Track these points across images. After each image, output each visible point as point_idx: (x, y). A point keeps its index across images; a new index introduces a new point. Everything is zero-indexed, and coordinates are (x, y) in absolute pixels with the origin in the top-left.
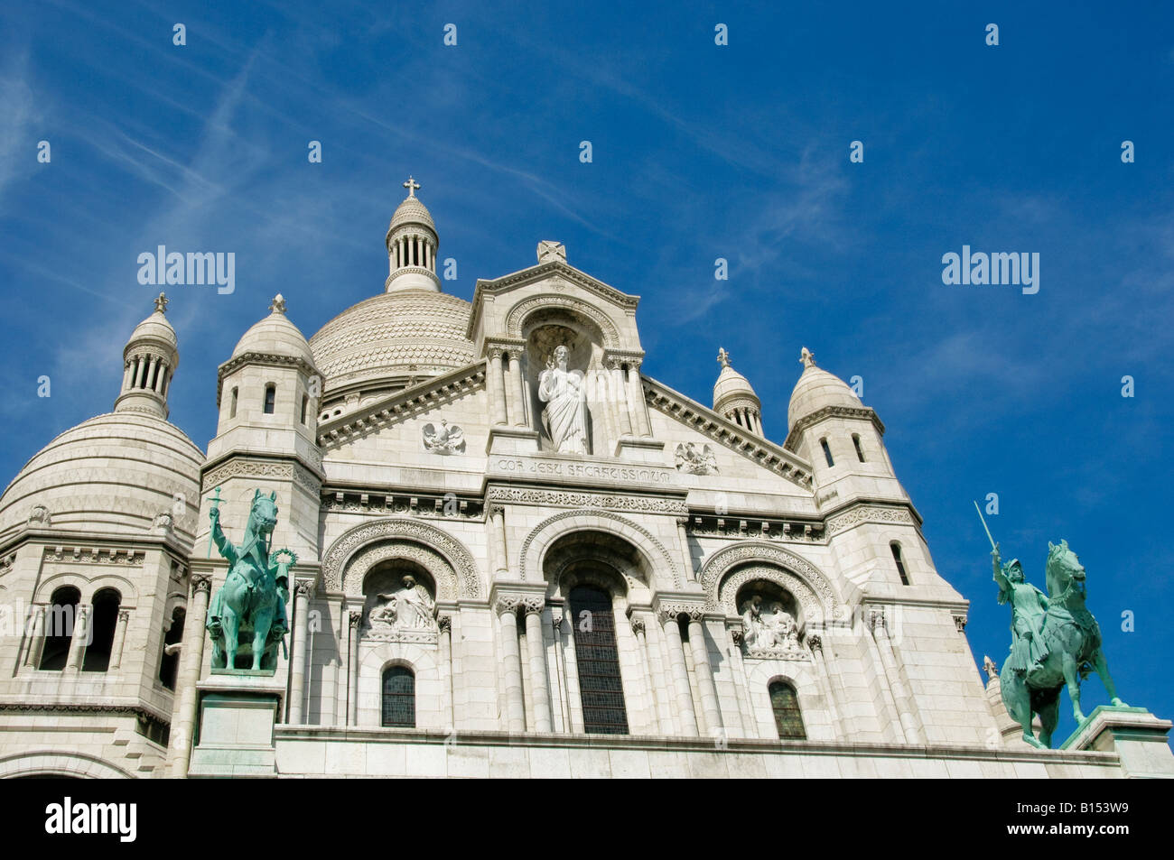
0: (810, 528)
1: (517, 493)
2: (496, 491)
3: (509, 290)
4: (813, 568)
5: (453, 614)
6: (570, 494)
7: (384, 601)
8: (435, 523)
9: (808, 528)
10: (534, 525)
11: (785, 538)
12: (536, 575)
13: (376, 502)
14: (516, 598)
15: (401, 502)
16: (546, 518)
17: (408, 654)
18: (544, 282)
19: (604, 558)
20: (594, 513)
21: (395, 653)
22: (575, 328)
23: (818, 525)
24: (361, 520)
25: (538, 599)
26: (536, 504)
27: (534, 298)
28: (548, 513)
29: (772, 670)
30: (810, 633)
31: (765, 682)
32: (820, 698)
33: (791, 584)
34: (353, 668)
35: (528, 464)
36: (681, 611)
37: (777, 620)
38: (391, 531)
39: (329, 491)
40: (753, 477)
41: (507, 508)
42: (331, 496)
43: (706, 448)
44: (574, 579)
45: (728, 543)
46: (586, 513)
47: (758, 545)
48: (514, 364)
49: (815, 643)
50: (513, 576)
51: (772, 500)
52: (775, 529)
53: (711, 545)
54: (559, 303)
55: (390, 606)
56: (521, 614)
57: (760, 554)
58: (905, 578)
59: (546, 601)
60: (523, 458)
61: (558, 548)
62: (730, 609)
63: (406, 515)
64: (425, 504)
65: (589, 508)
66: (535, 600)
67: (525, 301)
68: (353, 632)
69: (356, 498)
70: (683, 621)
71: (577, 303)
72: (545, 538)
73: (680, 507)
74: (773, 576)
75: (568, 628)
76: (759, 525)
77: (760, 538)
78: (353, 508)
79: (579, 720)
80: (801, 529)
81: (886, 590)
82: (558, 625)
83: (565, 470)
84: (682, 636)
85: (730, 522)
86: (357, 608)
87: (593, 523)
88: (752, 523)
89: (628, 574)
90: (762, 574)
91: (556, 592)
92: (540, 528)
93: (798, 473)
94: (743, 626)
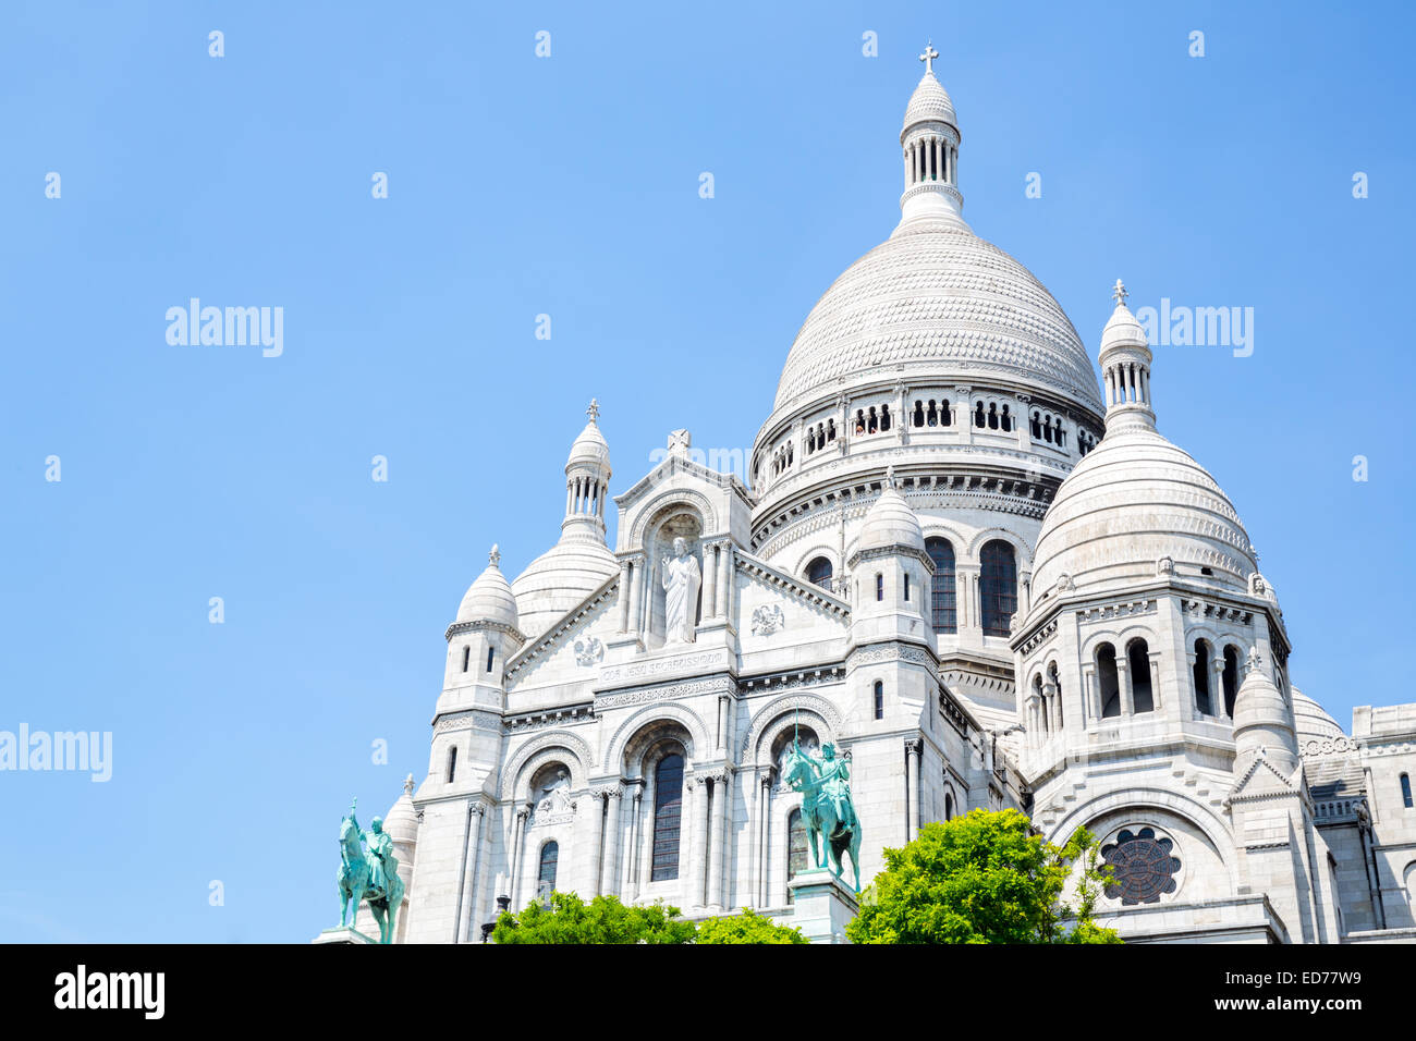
0: (832, 671)
1: (611, 700)
2: (600, 700)
3: (635, 500)
4: (832, 707)
5: (578, 799)
6: (646, 692)
7: (547, 792)
8: (572, 730)
9: (834, 671)
10: (618, 726)
11: (818, 683)
12: (616, 768)
13: (537, 720)
14: (601, 788)
15: (553, 717)
16: (627, 717)
17: (553, 833)
19: (673, 735)
20: (661, 705)
22: (692, 514)
23: (841, 666)
24: (527, 737)
25: (613, 786)
26: (620, 704)
27: (656, 500)
28: (631, 711)
29: (791, 801)
31: (785, 812)
33: (815, 724)
34: (518, 851)
35: (624, 670)
36: (706, 776)
38: (546, 742)
39: (507, 720)
40: (812, 625)
41: (604, 714)
42: (509, 723)
43: (777, 608)
44: (660, 754)
45: (771, 698)
46: (655, 706)
47: (794, 695)
48: (636, 572)
50: (600, 772)
51: (815, 648)
52: (809, 677)
53: (758, 705)
54: (674, 498)
55: (548, 799)
56: (606, 798)
57: (794, 703)
58: (879, 715)
59: (627, 782)
60: (621, 666)
61: (640, 737)
62: (765, 758)
63: (554, 727)
64: (567, 714)
65: (657, 701)
66: (614, 786)
67: (648, 505)
68: (521, 824)
69: (524, 721)
70: (710, 783)
71: (689, 492)
72: (626, 734)
73: (724, 683)
74: (804, 720)
75: (650, 795)
76: (796, 677)
77: (797, 688)
78: (524, 729)
79: (646, 867)
80: (829, 672)
81: (857, 730)
82: (637, 798)
83: (648, 670)
84: (710, 794)
85: (774, 679)
86: (522, 807)
87: (659, 713)
88: (792, 676)
89: (689, 746)
90: (794, 720)
91: (636, 773)
92: (623, 726)
93: (845, 613)
94: (775, 769)
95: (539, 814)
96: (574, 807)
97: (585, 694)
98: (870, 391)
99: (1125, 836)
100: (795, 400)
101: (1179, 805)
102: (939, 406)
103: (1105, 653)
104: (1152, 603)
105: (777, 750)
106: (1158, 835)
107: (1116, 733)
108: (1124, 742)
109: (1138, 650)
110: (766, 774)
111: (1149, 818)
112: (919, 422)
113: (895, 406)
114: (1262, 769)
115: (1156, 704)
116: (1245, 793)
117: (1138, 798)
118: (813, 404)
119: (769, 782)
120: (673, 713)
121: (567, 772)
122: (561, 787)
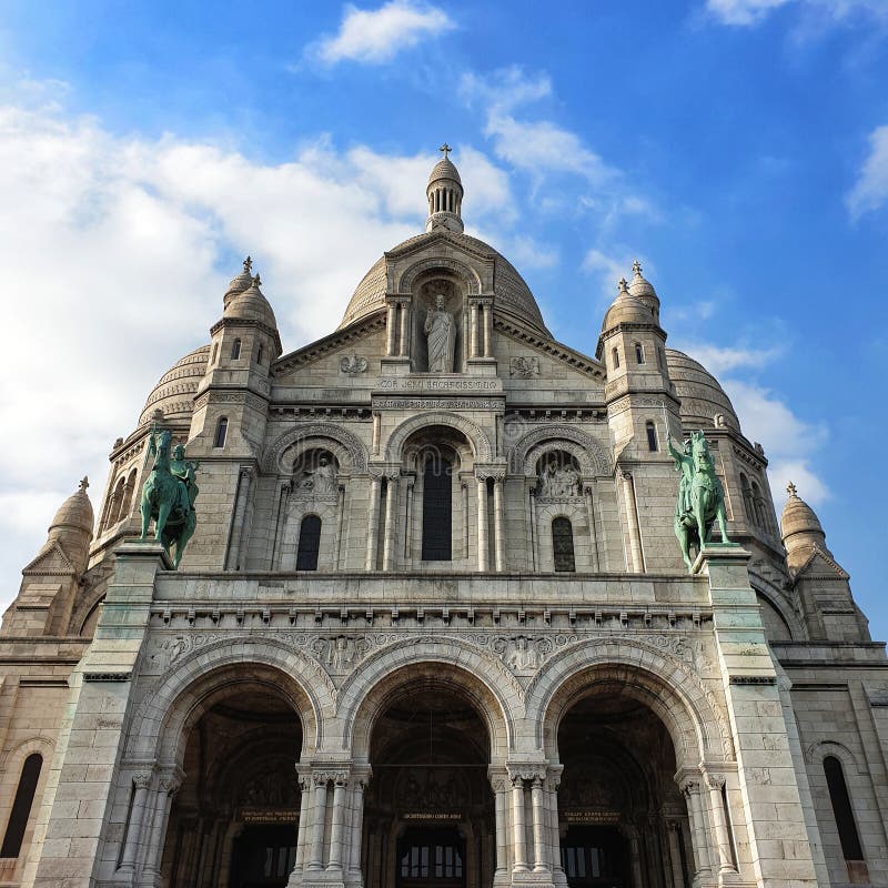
1: (390, 402)
2: (377, 404)
3: (406, 257)
4: (594, 440)
5: (346, 482)
6: (426, 401)
7: (308, 475)
8: (341, 424)
9: (595, 413)
10: (399, 424)
11: (578, 421)
12: (396, 459)
13: (304, 412)
14: (381, 472)
15: (321, 412)
16: (406, 419)
17: (318, 509)
18: (431, 249)
19: (446, 441)
20: (441, 413)
21: (309, 509)
22: (453, 280)
23: (602, 410)
24: (293, 424)
26: (401, 408)
27: (423, 262)
28: (409, 415)
29: (556, 510)
30: (585, 484)
31: (550, 519)
32: (586, 529)
33: (577, 453)
34: (281, 519)
35: (401, 382)
36: (489, 475)
37: (566, 476)
38: (312, 432)
39: (274, 407)
40: (566, 378)
41: (383, 414)
42: (276, 409)
43: (534, 360)
45: (536, 426)
46: (436, 414)
47: (557, 427)
48: (404, 311)
49: (589, 491)
52: (571, 414)
53: (523, 429)
54: (440, 264)
55: (311, 479)
56: (384, 482)
57: (558, 433)
58: (653, 447)
59: (403, 473)
60: (399, 378)
61: (417, 435)
62: (530, 471)
63: (322, 420)
64: (336, 412)
65: (437, 410)
66: (393, 472)
67: (416, 265)
68: (284, 495)
69: (292, 411)
70: (489, 482)
71: (453, 261)
72: (405, 432)
73: (499, 405)
74: (565, 447)
75: (420, 488)
76: (559, 413)
77: (559, 421)
78: (290, 417)
79: (418, 547)
80: (589, 414)
81: (636, 456)
82: (411, 487)
83: (425, 386)
84: (490, 491)
85: (539, 412)
86: (287, 482)
87: (439, 420)
88: (555, 412)
89: (462, 452)
90: (557, 446)
91: (411, 466)
92: (403, 425)
93: (598, 373)
94: (540, 483)
95: (300, 492)
96: (342, 488)
110: (534, 485)
119: (536, 491)
120: (452, 422)
121: (329, 458)
122: (325, 471)
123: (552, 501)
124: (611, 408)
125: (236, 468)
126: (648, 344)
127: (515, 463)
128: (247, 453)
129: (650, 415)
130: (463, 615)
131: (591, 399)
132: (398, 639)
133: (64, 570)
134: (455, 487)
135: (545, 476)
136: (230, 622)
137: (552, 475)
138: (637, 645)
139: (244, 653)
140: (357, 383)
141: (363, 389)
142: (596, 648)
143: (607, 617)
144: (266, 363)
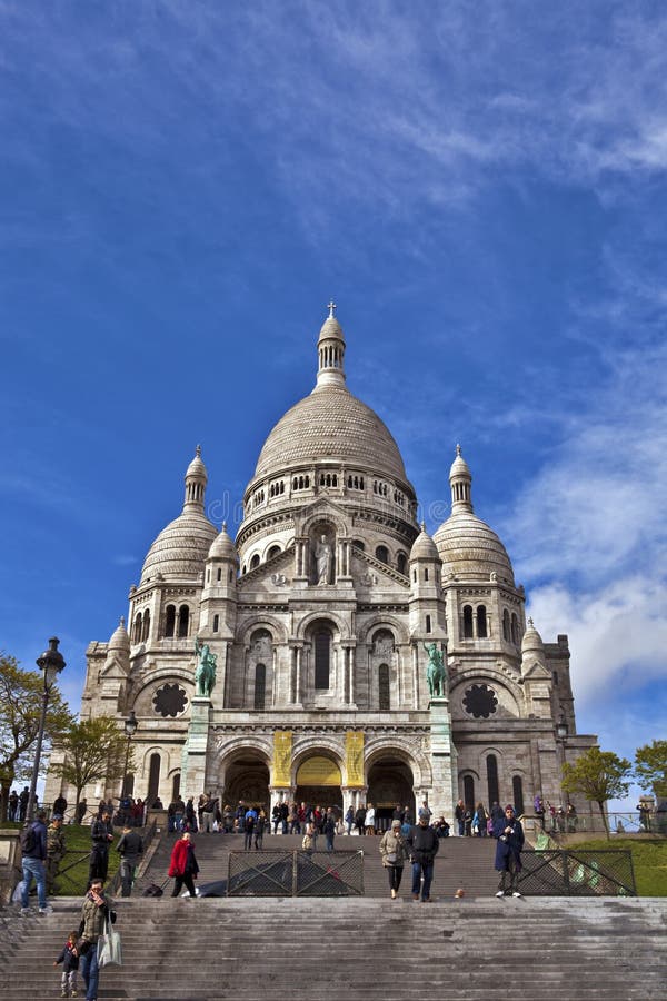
0: (404, 608)
1: (298, 605)
2: (291, 605)
3: (305, 514)
4: (401, 623)
5: (277, 647)
6: (316, 604)
7: (258, 642)
8: (274, 615)
10: (303, 617)
11: (395, 612)
12: (301, 637)
13: (255, 608)
14: (294, 645)
15: (263, 608)
16: (307, 614)
17: (264, 661)
18: (319, 508)
19: (326, 625)
20: (324, 611)
21: (260, 661)
22: (331, 527)
23: (407, 607)
24: (249, 615)
26: (303, 608)
27: (316, 516)
28: (308, 612)
29: (381, 661)
30: (397, 647)
31: (378, 665)
32: (395, 671)
33: (394, 630)
35: (303, 592)
36: (347, 646)
37: (387, 642)
38: (259, 619)
39: (239, 606)
41: (294, 611)
42: (241, 607)
43: (373, 575)
44: (317, 632)
45: (373, 615)
46: (322, 611)
47: (383, 615)
48: (304, 548)
49: (398, 651)
50: (294, 637)
52: (391, 609)
53: (366, 617)
54: (324, 517)
55: (259, 644)
56: (296, 650)
57: (383, 619)
58: (429, 630)
59: (305, 644)
60: (301, 590)
61: (311, 624)
62: (369, 640)
63: (264, 613)
64: (271, 608)
65: (322, 609)
66: (300, 645)
67: (313, 518)
68: (247, 654)
69: (248, 607)
70: (348, 649)
71: (331, 516)
72: (306, 622)
73: (354, 606)
74: (387, 627)
75: (314, 650)
76: (385, 608)
77: (386, 613)
78: (247, 611)
79: (313, 681)
80: (401, 608)
81: (419, 635)
82: (309, 651)
83: (317, 594)
84: (348, 654)
85: (375, 607)
86: (247, 647)
87: (322, 615)
88: (383, 606)
89: (335, 631)
90: (383, 626)
91: (309, 640)
92: (305, 618)
93: (406, 583)
94: (374, 646)
95: (254, 651)
96: (275, 651)
97: (286, 600)
98: (329, 466)
99: (475, 687)
100: (288, 463)
101: (499, 677)
102: (359, 480)
103: (468, 610)
104: (489, 592)
105: (374, 638)
106: (489, 689)
107: (473, 645)
108: (477, 648)
109: (482, 610)
110: (371, 648)
111: (485, 681)
112: (351, 487)
113: (340, 476)
114: (538, 668)
115: (489, 634)
116: (532, 676)
117: (483, 672)
118: (299, 467)
119: (371, 652)
120: (328, 615)
121: (269, 634)
122: (266, 640)
123: (380, 656)
124: (411, 606)
125: (225, 643)
126: (431, 568)
127: (361, 637)
128: (231, 636)
129: (429, 612)
130: (331, 728)
131: (401, 600)
132: (307, 738)
133: (121, 675)
134: (331, 650)
135: (377, 642)
136: (239, 731)
137: (380, 641)
138: (400, 740)
139: (246, 743)
140: (280, 590)
141: (285, 594)
142: (382, 742)
143: (389, 728)
144: (234, 581)
